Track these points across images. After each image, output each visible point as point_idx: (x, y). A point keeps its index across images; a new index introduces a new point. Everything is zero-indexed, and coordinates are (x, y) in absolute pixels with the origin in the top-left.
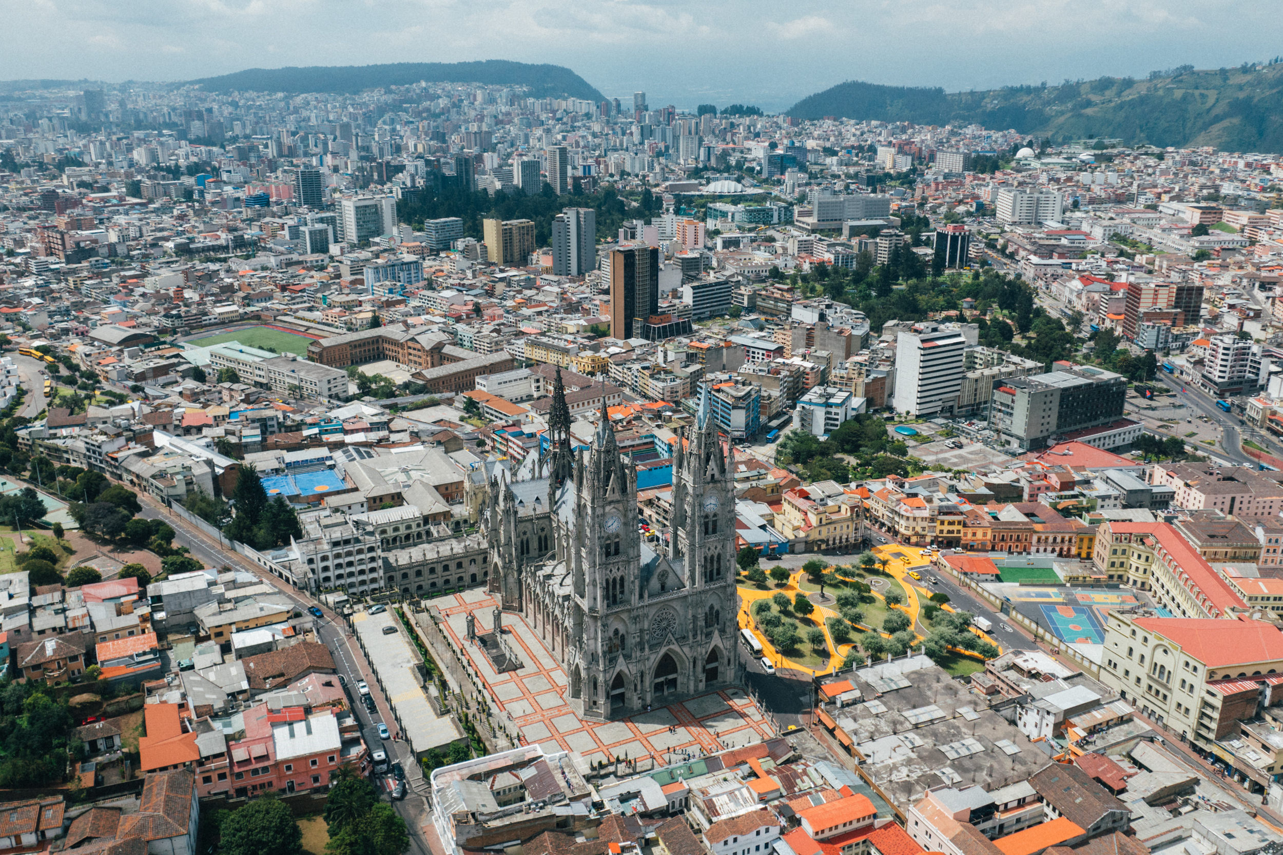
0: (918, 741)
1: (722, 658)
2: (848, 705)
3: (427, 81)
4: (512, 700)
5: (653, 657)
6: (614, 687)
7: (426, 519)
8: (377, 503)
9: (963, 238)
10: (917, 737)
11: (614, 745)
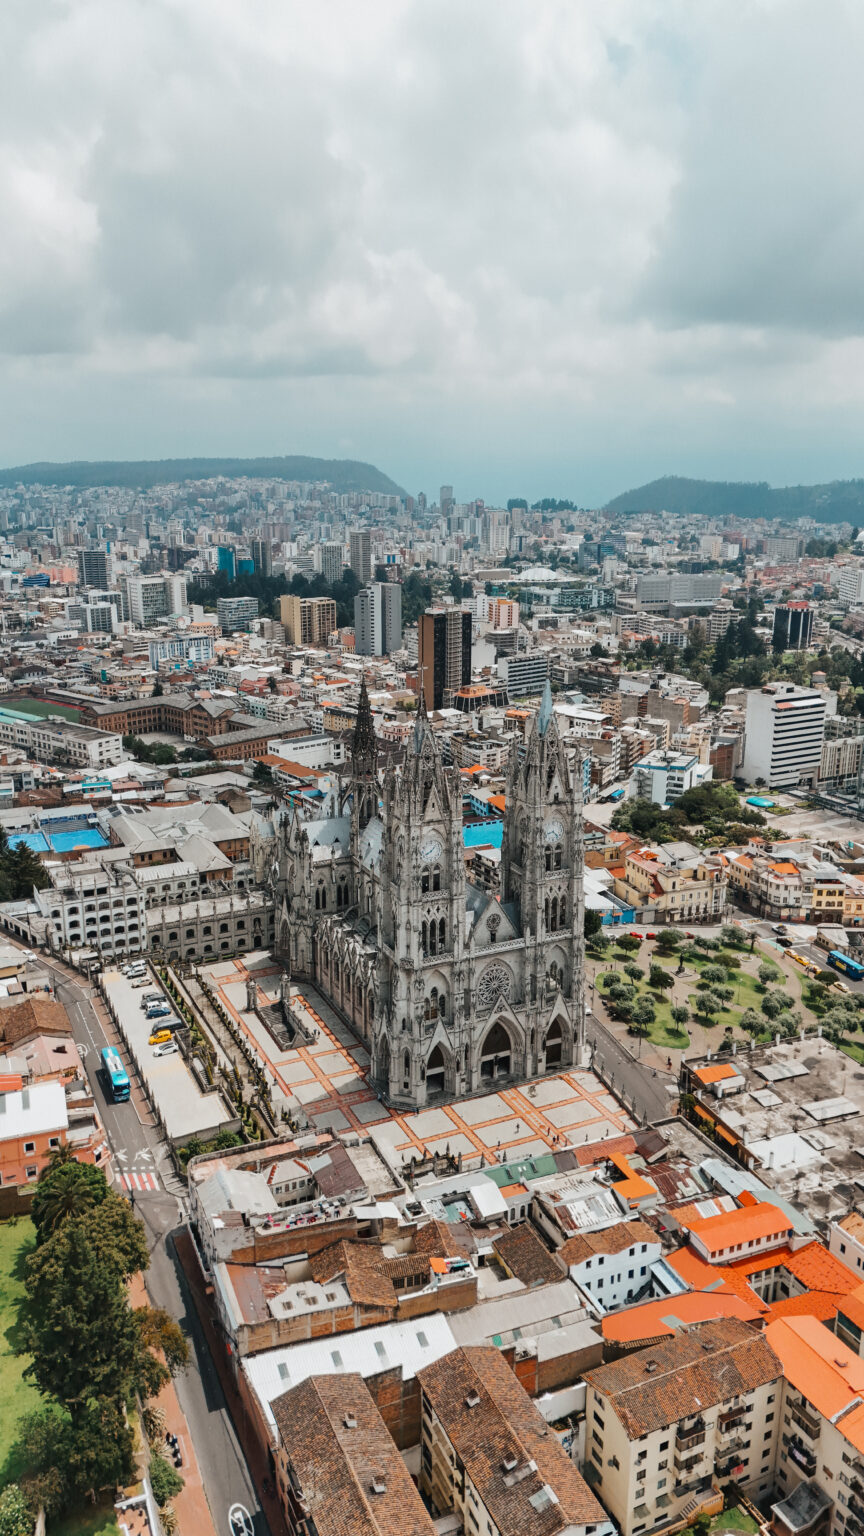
0: (829, 1141)
1: (567, 1032)
2: (730, 1095)
3: (224, 476)
4: (301, 1083)
5: (480, 1027)
6: (431, 1065)
7: (203, 877)
8: (146, 859)
9: (806, 615)
10: (827, 1136)
11: (432, 1139)
